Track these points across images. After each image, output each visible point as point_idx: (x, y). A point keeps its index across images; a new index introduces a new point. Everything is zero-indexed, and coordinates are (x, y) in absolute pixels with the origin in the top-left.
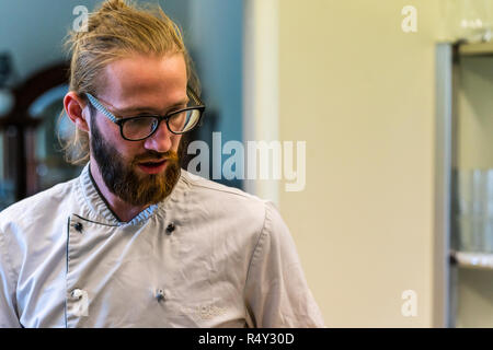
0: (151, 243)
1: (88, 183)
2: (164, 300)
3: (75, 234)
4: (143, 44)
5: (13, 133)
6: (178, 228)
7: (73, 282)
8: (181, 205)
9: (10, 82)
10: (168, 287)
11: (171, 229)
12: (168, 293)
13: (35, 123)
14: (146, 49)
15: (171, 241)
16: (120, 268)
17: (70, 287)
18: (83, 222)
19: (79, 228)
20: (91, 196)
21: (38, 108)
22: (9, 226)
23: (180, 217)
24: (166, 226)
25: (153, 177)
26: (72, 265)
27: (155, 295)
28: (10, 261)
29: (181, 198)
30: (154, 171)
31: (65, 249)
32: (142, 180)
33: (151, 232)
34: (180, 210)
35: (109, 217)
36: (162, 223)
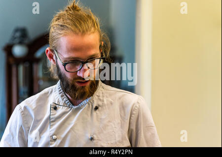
0: (88, 115)
1: (59, 88)
2: (94, 140)
3: (54, 112)
4: (76, 29)
5: (27, 65)
6: (100, 108)
7: (53, 132)
8: (101, 98)
9: (26, 41)
10: (95, 134)
11: (96, 108)
12: (95, 137)
13: (38, 60)
14: (78, 31)
15: (97, 114)
16: (74, 125)
17: (51, 135)
18: (57, 106)
19: (55, 108)
20: (61, 94)
21: (39, 54)
22: (25, 107)
23: (100, 103)
24: (94, 107)
25: (83, 87)
26: (52, 125)
27: (90, 137)
28: (27, 123)
29: (101, 95)
30: (83, 85)
31: (49, 118)
32: (78, 89)
33: (88, 110)
34: (100, 100)
35: (68, 104)
36: (92, 106)
